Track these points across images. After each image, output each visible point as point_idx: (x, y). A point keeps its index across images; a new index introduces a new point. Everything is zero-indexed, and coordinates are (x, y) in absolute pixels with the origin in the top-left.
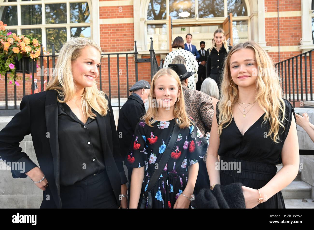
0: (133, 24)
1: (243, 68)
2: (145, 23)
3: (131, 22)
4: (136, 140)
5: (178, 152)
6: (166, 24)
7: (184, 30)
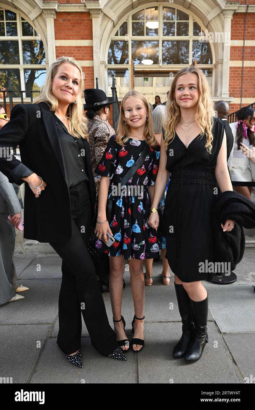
0: (93, 67)
1: (187, 91)
2: (105, 67)
3: (91, 66)
4: (110, 151)
5: (143, 170)
6: (129, 69)
7: (147, 80)
